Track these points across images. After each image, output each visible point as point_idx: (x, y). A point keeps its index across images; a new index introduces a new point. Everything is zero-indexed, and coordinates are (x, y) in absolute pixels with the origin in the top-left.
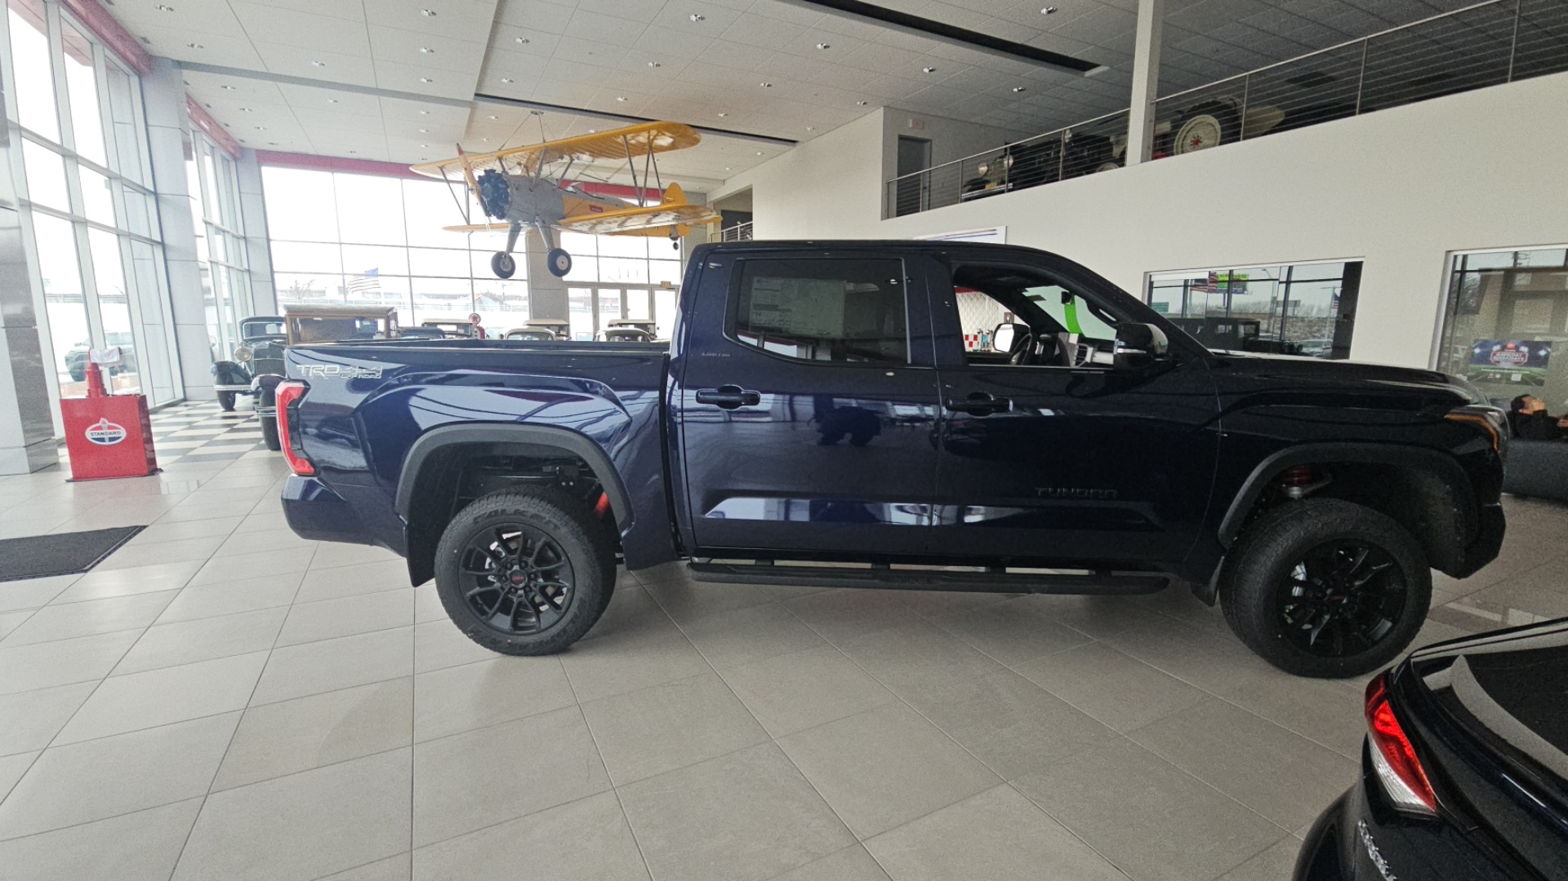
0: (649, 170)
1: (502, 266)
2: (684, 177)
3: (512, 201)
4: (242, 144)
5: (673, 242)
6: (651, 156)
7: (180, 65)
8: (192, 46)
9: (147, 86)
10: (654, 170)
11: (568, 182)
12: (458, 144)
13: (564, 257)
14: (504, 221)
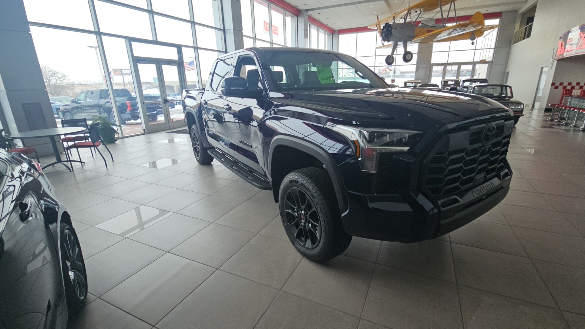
0: (451, 9)
1: (389, 60)
2: (483, 7)
3: (393, 34)
4: (334, 29)
5: (472, 41)
6: (453, 3)
7: (307, 10)
8: (305, 4)
9: (299, 19)
10: (453, 8)
11: (420, 22)
12: (377, 15)
13: (410, 55)
14: (390, 43)
